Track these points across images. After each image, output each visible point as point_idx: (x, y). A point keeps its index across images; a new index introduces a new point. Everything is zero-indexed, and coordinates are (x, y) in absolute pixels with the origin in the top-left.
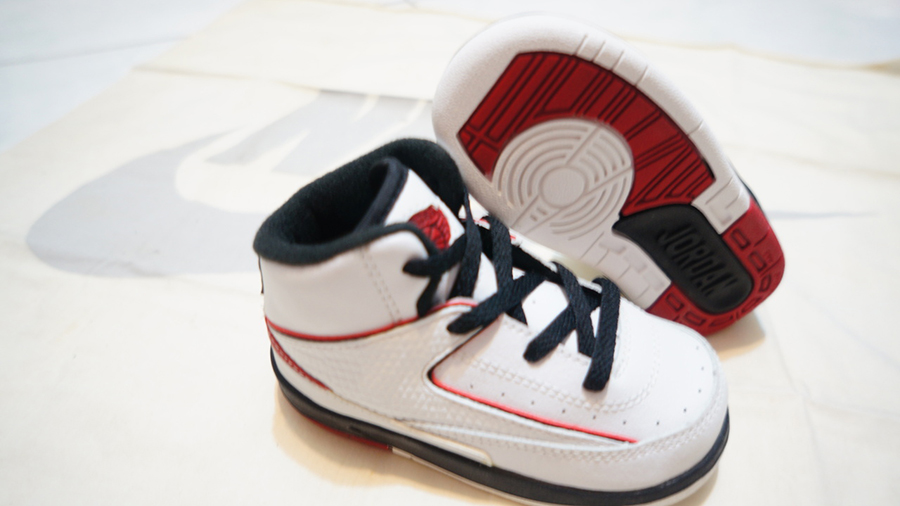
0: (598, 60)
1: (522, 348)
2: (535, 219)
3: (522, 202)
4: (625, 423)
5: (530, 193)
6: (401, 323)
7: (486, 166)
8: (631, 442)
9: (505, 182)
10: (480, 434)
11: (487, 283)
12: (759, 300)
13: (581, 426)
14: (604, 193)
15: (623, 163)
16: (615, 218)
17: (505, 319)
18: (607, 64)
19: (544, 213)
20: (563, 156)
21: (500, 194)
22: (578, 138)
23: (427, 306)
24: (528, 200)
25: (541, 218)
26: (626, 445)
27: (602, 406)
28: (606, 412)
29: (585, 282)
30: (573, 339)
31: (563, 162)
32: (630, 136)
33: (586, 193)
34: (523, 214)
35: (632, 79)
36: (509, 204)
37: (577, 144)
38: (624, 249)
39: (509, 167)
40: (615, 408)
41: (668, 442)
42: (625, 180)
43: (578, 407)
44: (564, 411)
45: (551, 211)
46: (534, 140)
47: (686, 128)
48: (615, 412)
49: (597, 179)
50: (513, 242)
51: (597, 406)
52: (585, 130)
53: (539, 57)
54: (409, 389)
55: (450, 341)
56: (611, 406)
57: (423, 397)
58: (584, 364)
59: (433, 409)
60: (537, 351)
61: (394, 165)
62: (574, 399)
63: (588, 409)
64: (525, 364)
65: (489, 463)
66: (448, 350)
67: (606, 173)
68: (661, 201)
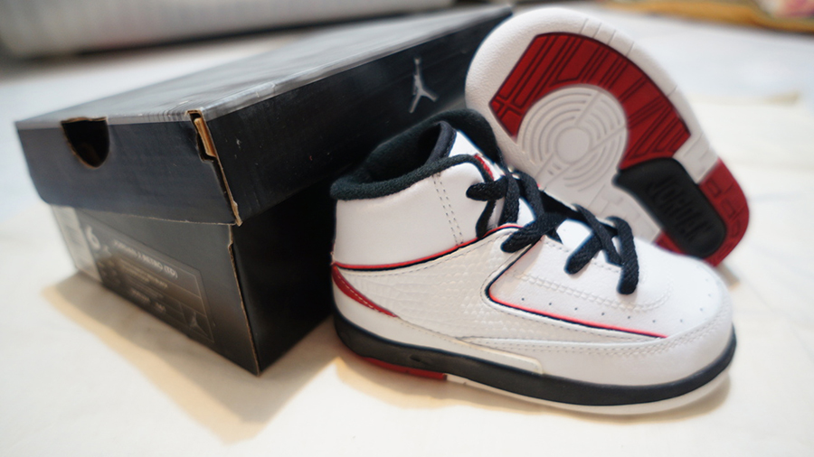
0: (597, 37)
1: (563, 263)
2: (551, 173)
3: (541, 159)
4: (654, 321)
5: (547, 151)
6: (464, 245)
7: (513, 130)
8: (662, 337)
9: (528, 142)
10: (533, 342)
11: (526, 215)
12: (731, 247)
13: (618, 326)
14: (604, 149)
15: (619, 122)
16: (614, 172)
17: (546, 238)
18: (604, 40)
19: (559, 168)
20: (573, 118)
21: (524, 152)
22: (584, 102)
23: (483, 230)
24: (546, 157)
25: (557, 172)
26: (658, 340)
27: (635, 306)
28: (638, 312)
29: (602, 219)
30: (601, 256)
31: (571, 123)
32: (624, 99)
33: (592, 149)
34: (542, 169)
35: (623, 51)
36: (531, 161)
37: (583, 107)
38: (621, 199)
39: (530, 129)
40: (644, 308)
41: (692, 336)
42: (621, 138)
43: (615, 308)
44: (603, 314)
45: (565, 166)
46: (550, 105)
47: (666, 90)
48: (645, 312)
49: (599, 137)
50: (540, 188)
51: (630, 307)
52: (589, 95)
53: (553, 37)
54: (470, 305)
55: (505, 258)
56: (642, 306)
57: (482, 312)
58: (615, 274)
59: (491, 322)
60: (576, 264)
61: (445, 125)
62: (611, 302)
63: (623, 310)
64: (567, 276)
65: (540, 372)
66: (503, 267)
67: (606, 132)
68: (650, 156)
